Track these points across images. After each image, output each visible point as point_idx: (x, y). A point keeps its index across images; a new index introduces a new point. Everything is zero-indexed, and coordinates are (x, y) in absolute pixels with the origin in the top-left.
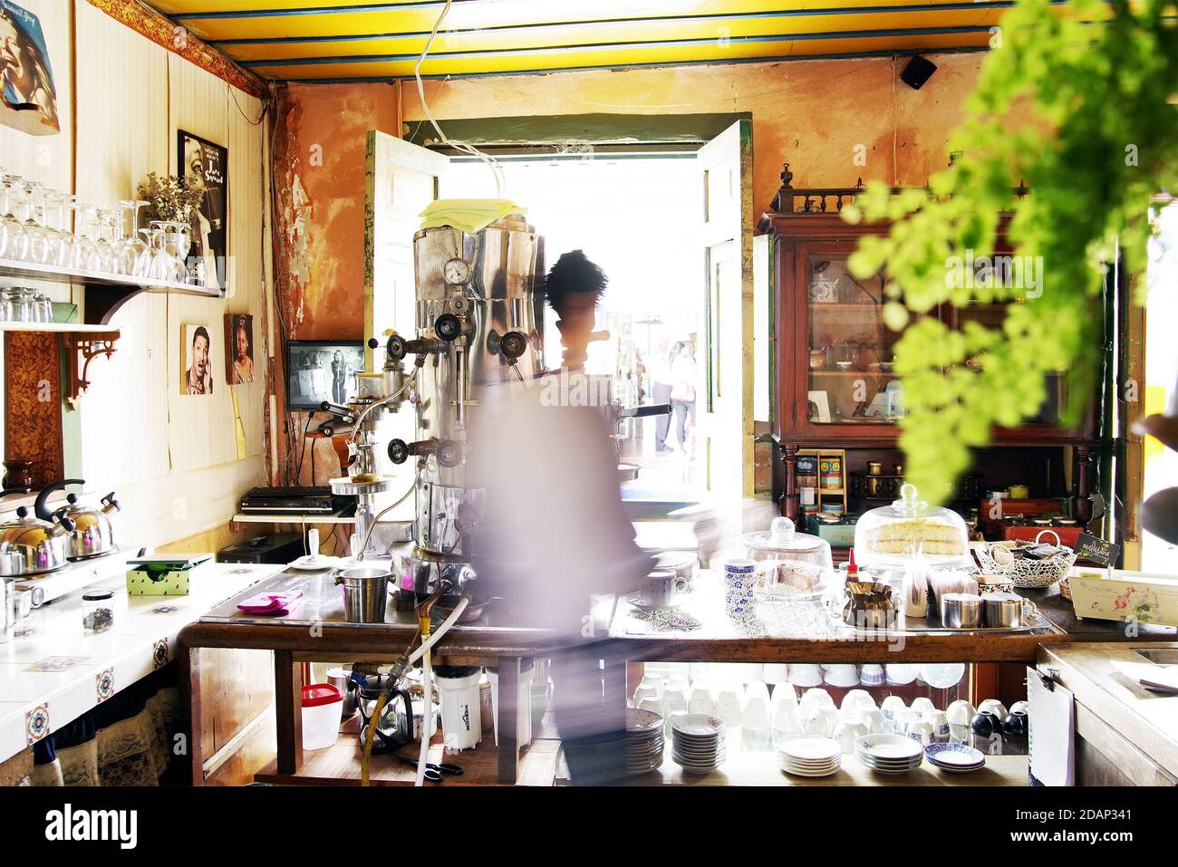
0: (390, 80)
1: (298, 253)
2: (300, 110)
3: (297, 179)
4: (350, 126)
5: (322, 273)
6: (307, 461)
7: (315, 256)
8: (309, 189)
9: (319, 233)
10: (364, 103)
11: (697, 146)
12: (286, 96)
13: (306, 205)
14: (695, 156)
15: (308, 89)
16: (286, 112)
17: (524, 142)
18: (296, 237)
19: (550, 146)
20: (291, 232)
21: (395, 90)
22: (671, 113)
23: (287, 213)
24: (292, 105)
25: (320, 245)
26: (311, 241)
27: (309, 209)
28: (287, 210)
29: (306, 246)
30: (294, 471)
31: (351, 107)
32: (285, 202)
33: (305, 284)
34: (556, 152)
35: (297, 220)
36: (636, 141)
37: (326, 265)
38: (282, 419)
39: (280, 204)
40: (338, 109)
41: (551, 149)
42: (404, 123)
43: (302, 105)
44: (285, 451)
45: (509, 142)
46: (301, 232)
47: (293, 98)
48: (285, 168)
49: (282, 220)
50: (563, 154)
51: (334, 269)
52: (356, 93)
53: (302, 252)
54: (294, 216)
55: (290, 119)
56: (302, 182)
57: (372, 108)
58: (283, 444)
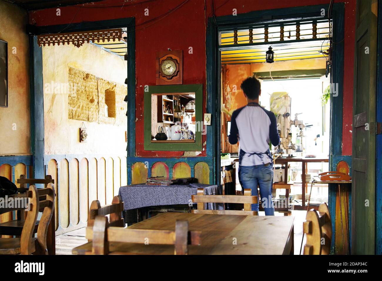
0: (250, 63)
1: (228, 102)
2: (229, 71)
3: (228, 85)
4: (240, 74)
5: (234, 107)
6: (230, 148)
7: (232, 103)
8: (231, 88)
9: (233, 98)
10: (243, 69)
11: (320, 76)
12: (226, 67)
13: (230, 91)
14: (320, 78)
15: (231, 66)
16: (226, 71)
17: (280, 76)
18: (228, 99)
19: (286, 77)
20: (227, 97)
21: (251, 65)
22: (314, 69)
23: (226, 94)
24: (227, 69)
25: (234, 101)
26: (231, 99)
27: (231, 92)
28: (226, 93)
29: (230, 101)
30: (227, 150)
31: (241, 70)
32: (226, 91)
33: (230, 109)
34: (287, 78)
35: (228, 95)
36: (306, 75)
37: (235, 105)
38: (225, 139)
39: (225, 92)
40: (238, 70)
41: (286, 78)
42: (253, 73)
43: (230, 69)
44: (225, 146)
45: (277, 77)
46: (229, 98)
47: (227, 68)
48: (226, 83)
49: (225, 95)
50: (289, 79)
51: (237, 106)
52: (242, 66)
53: (229, 102)
54: (228, 94)
55: (227, 72)
56: (229, 86)
57: (245, 70)
58: (225, 144)
